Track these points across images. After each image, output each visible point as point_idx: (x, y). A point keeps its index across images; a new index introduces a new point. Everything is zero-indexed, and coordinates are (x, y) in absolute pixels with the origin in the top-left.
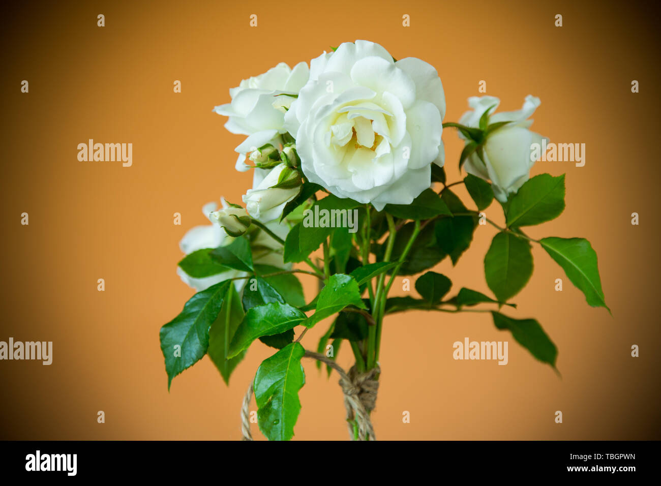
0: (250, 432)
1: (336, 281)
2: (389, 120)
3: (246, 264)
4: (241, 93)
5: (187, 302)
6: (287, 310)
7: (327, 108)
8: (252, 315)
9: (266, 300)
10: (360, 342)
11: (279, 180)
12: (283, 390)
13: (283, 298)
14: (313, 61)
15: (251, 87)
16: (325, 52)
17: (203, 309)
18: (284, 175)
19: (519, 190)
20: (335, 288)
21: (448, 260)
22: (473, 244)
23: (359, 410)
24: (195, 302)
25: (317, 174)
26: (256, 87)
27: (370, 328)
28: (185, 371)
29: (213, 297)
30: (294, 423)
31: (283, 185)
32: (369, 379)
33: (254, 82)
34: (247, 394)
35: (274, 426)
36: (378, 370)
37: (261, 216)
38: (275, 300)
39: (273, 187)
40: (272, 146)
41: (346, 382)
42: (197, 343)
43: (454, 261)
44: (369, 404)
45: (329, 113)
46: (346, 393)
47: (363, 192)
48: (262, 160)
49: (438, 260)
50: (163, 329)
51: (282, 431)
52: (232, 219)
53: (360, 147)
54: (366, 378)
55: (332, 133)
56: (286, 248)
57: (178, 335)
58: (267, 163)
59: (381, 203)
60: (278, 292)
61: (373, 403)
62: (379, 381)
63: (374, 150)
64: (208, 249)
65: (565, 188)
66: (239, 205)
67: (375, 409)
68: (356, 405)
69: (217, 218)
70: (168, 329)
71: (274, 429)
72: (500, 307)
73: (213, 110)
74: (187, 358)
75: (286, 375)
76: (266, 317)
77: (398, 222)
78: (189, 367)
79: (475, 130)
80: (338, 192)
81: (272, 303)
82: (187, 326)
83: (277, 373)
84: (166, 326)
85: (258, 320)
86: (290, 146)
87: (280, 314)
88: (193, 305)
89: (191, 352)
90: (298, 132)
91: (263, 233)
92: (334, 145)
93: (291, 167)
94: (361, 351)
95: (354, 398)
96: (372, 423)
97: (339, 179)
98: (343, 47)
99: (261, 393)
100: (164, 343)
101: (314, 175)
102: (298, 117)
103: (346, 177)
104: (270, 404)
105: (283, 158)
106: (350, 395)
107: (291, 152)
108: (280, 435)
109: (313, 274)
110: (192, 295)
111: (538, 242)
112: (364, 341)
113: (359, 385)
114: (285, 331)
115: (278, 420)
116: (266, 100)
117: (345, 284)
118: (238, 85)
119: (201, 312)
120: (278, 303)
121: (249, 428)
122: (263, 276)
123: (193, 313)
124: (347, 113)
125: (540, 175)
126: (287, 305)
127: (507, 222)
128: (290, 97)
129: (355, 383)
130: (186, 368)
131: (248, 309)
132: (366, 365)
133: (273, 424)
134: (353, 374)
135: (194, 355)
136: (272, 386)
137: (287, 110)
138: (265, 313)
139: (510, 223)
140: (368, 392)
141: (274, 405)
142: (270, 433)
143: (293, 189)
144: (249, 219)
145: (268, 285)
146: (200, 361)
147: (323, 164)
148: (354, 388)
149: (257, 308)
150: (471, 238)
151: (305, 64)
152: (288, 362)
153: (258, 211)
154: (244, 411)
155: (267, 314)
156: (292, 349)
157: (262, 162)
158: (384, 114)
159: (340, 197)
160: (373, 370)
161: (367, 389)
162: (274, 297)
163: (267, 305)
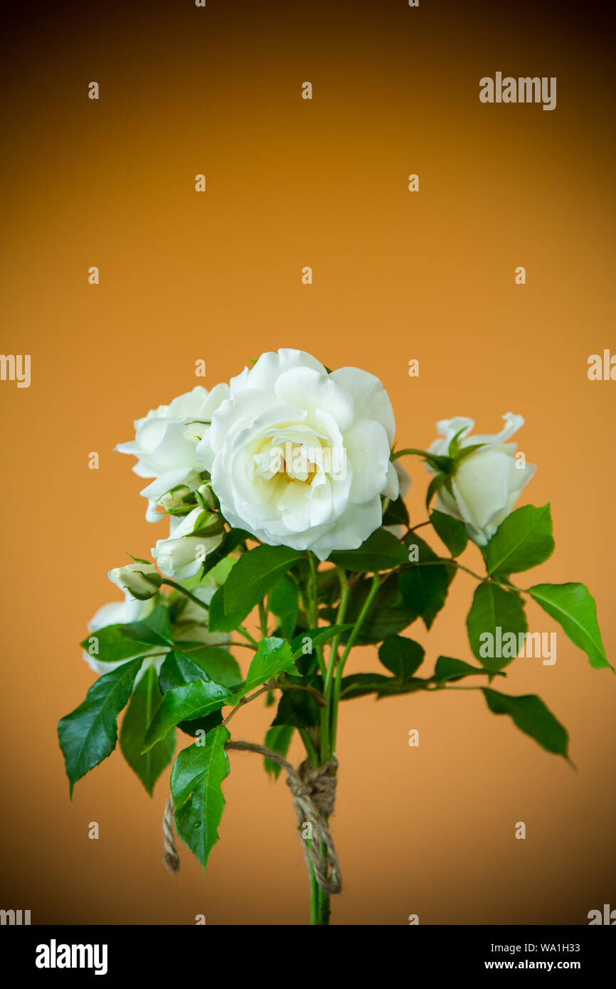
0: (174, 846)
1: (267, 647)
2: (324, 444)
3: (164, 637)
4: (146, 425)
5: (90, 688)
6: (212, 689)
7: (245, 433)
8: (171, 697)
9: (187, 679)
10: (311, 728)
11: (195, 525)
12: (206, 784)
13: (207, 675)
14: (233, 381)
15: (159, 416)
16: (246, 368)
17: (110, 694)
18: (201, 521)
19: (499, 528)
20: (265, 656)
21: (419, 623)
22: (449, 601)
23: (312, 814)
24: (99, 687)
25: (239, 515)
26: (164, 415)
27: (322, 710)
28: (89, 772)
29: (121, 679)
30: (218, 823)
31: (200, 533)
32: (324, 775)
33: (163, 411)
34: (169, 799)
35: (196, 830)
36: (334, 764)
37: (176, 573)
38: (198, 677)
39: (187, 536)
40: (187, 487)
41: (295, 781)
42: (103, 737)
43: (429, 625)
44: (326, 807)
45: (248, 440)
46: (295, 794)
47: (298, 535)
48: (174, 504)
49: (408, 623)
50: (62, 722)
51: (204, 835)
52: (137, 577)
53: (293, 481)
54: (319, 774)
55: (255, 464)
56: (211, 614)
57: (79, 730)
58: (180, 508)
59: (324, 551)
60: (201, 669)
61: (331, 804)
62: (337, 777)
63: (310, 484)
64: (118, 625)
65: (551, 522)
66: (146, 559)
67: (334, 813)
68: (308, 808)
69: (118, 576)
70: (67, 722)
71: (195, 834)
72: (491, 679)
73: (115, 449)
74: (92, 756)
75: (209, 766)
76: (186, 700)
77: (352, 576)
78: (93, 767)
79: (442, 457)
80: (269, 539)
81: (194, 682)
82: (91, 716)
83: (197, 765)
84: (65, 718)
85: (178, 703)
86: (205, 483)
87: (203, 694)
88: (98, 690)
89: (97, 747)
90: (213, 466)
91: (191, 604)
92: (258, 478)
93: (209, 510)
94: (312, 742)
95: (305, 800)
96: (330, 831)
97: (267, 520)
98: (264, 358)
99: (178, 790)
100: (65, 740)
101: (236, 518)
102: (212, 446)
103: (276, 518)
104: (190, 803)
105: (198, 500)
106: (300, 796)
107: (205, 491)
108: (203, 841)
109: (247, 646)
110: (97, 679)
111: (527, 591)
112: (316, 727)
113: (311, 783)
114: (207, 714)
115: (200, 823)
116: (175, 431)
117: (276, 649)
118: (145, 415)
119: (107, 698)
120: (200, 681)
121: (174, 842)
122: (184, 651)
123: (98, 700)
124: (272, 438)
125: (522, 508)
126: (212, 683)
127: (487, 570)
128: (203, 425)
129: (306, 780)
130: (91, 769)
131: (166, 691)
132: (319, 758)
133: (194, 827)
134: (303, 769)
135: (100, 752)
136: (193, 781)
137: (200, 439)
138: (186, 695)
139: (492, 571)
140: (323, 792)
141: (195, 804)
142: (190, 838)
143: (213, 538)
144: (160, 577)
145: (190, 660)
146: (106, 758)
147: (246, 503)
148: (305, 787)
149: (176, 690)
150: (446, 594)
151: (225, 385)
152: (211, 750)
153: (171, 567)
154: (166, 822)
155: (188, 696)
156: (215, 735)
157: (176, 507)
158: (319, 438)
159: (272, 544)
160: (328, 763)
161: (321, 788)
162: (195, 675)
163: (188, 684)
